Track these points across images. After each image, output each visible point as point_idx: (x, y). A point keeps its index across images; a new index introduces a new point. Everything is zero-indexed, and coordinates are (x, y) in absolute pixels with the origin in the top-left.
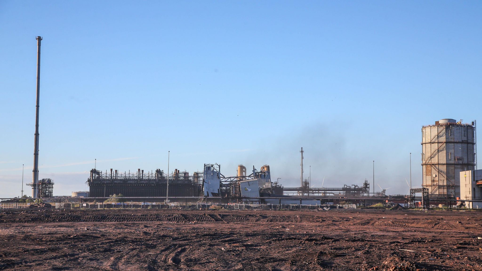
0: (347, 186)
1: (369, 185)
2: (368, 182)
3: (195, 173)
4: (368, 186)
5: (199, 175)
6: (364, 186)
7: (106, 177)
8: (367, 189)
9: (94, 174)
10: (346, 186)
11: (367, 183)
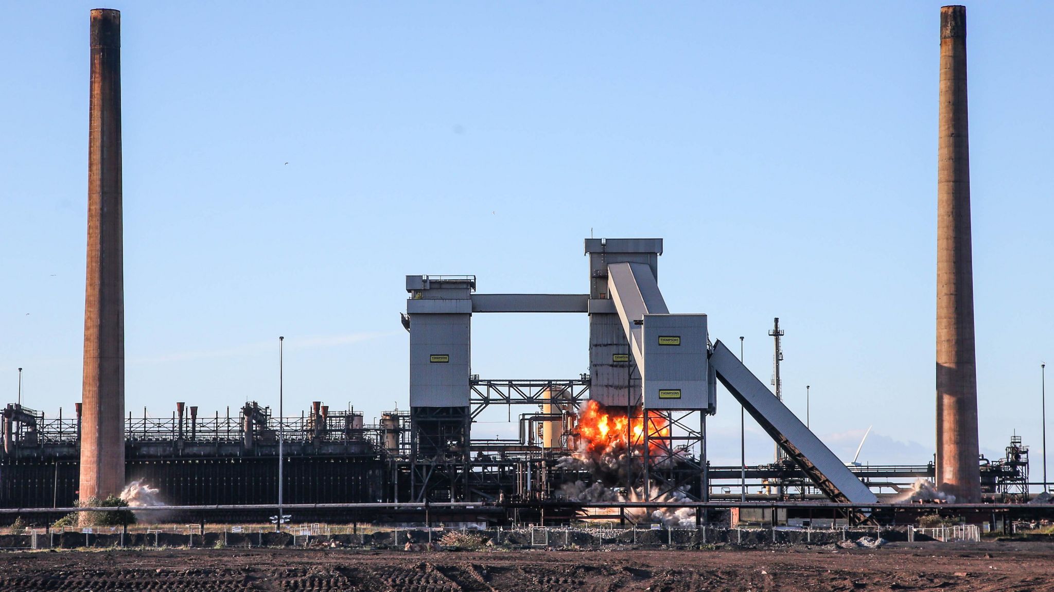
1: (1026, 452)
2: (1023, 444)
3: (386, 415)
4: (1023, 457)
5: (398, 422)
6: (1007, 458)
7: (61, 432)
8: (1019, 468)
9: (14, 423)
11: (1018, 445)
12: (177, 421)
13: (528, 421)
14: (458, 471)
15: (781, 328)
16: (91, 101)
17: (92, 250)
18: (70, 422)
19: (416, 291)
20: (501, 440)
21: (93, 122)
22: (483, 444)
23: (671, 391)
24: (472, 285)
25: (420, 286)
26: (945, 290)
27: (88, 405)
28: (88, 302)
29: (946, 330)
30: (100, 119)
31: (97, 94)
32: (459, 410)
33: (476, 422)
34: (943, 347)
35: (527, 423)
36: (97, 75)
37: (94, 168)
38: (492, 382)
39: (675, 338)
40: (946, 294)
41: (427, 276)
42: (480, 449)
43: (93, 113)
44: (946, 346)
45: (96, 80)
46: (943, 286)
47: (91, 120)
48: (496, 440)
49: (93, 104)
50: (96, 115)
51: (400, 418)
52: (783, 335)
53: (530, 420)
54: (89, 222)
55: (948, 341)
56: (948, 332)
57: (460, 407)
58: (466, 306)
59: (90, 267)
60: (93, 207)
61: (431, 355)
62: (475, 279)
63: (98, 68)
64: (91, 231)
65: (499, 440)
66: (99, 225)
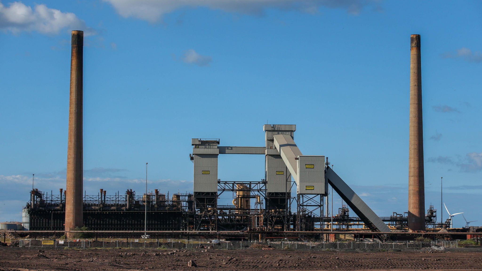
0: (397, 214)
1: (436, 212)
2: (434, 209)
3: (175, 195)
4: (434, 214)
5: (181, 198)
6: (428, 214)
7: (52, 200)
8: (432, 218)
9: (35, 196)
10: (395, 215)
11: (432, 209)
12: (100, 196)
13: (240, 198)
14: (212, 218)
15: (329, 161)
16: (71, 67)
17: (71, 127)
18: (57, 196)
19: (196, 145)
20: (229, 206)
21: (72, 75)
22: (222, 207)
23: (310, 187)
24: (218, 143)
25: (197, 143)
26: (413, 147)
27: (69, 189)
28: (69, 148)
29: (413, 163)
30: (75, 74)
31: (74, 64)
32: (214, 193)
33: (220, 198)
34: (412, 170)
35: (240, 199)
36: (74, 57)
37: (72, 94)
38: (227, 182)
39: (312, 165)
40: (413, 149)
41: (200, 139)
42: (221, 209)
43: (72, 72)
44: (413, 169)
45: (73, 59)
46: (412, 146)
47: (71, 75)
48: (227, 206)
49: (72, 69)
50: (73, 73)
51: (180, 196)
52: (330, 164)
53: (241, 198)
54: (70, 116)
55: (414, 167)
56: (414, 164)
57: (214, 192)
58: (217, 151)
59: (70, 134)
60: (71, 110)
61: (202, 171)
62: (219, 140)
63: (75, 54)
64: (70, 119)
65: (228, 206)
66: (74, 117)
